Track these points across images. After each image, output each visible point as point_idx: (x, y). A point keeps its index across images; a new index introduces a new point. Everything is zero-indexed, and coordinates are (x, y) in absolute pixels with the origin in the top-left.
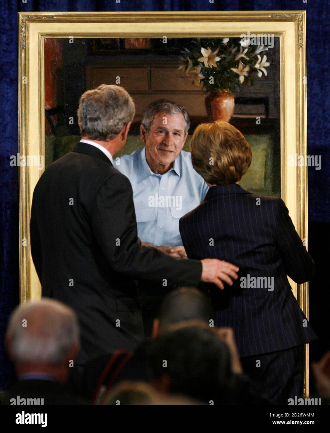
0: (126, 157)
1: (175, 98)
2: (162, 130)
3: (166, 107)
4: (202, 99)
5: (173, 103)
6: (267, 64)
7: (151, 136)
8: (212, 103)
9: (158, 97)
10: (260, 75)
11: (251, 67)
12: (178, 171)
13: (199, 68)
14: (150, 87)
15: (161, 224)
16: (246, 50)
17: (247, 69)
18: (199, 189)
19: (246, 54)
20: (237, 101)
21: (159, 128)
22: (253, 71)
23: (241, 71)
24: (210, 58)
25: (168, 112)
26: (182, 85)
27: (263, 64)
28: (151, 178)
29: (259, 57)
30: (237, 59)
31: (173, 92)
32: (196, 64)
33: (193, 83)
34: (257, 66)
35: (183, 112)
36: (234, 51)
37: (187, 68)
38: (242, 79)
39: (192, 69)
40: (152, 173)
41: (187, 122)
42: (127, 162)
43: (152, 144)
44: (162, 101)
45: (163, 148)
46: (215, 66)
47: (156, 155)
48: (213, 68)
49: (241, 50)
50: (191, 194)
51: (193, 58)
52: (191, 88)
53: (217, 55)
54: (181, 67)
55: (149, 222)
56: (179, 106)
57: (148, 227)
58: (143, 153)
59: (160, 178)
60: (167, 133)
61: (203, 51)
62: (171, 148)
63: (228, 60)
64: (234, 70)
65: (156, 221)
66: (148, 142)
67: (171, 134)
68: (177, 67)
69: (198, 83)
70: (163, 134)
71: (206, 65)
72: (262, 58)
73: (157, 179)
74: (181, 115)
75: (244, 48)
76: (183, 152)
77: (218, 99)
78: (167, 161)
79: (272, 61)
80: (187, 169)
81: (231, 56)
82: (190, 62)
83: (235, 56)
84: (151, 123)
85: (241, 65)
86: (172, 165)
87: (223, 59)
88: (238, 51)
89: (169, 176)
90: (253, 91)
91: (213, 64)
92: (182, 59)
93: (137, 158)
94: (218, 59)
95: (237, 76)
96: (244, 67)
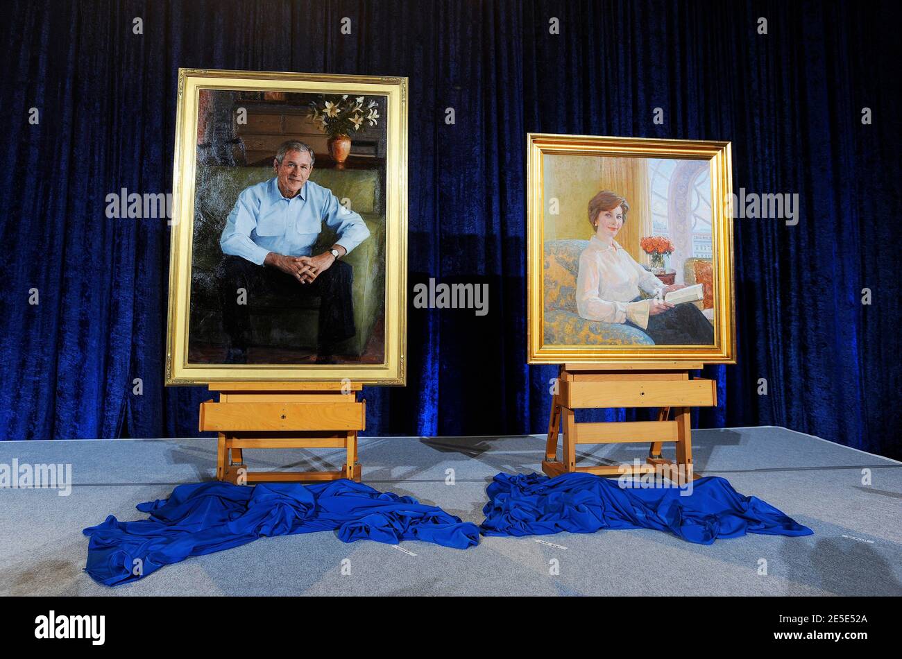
0: (262, 184)
1: (303, 139)
2: (292, 163)
3: (296, 146)
4: (326, 140)
5: (302, 143)
6: (378, 116)
7: (282, 168)
8: (333, 144)
9: (289, 138)
10: (372, 124)
11: (364, 118)
12: (304, 197)
13: (323, 117)
14: (283, 128)
15: (288, 238)
16: (361, 105)
17: (361, 119)
18: (321, 211)
19: (361, 108)
20: (353, 143)
21: (290, 162)
22: (366, 120)
23: (357, 121)
24: (332, 110)
25: (298, 149)
26: (310, 130)
27: (374, 116)
28: (281, 201)
29: (371, 110)
30: (353, 111)
31: (302, 135)
32: (321, 113)
33: (318, 128)
34: (369, 117)
35: (309, 150)
36: (351, 105)
37: (313, 116)
38: (357, 127)
39: (318, 117)
40: (283, 197)
41: (313, 158)
42: (263, 188)
43: (283, 175)
44: (293, 141)
45: (292, 177)
46: (336, 116)
47: (286, 183)
48: (335, 118)
49: (357, 104)
50: (314, 216)
51: (318, 109)
52: (316, 132)
53: (338, 108)
54: (309, 116)
55: (278, 236)
56: (306, 145)
57: (279, 239)
58: (276, 182)
59: (289, 201)
60: (296, 166)
61: (327, 104)
62: (299, 178)
63: (347, 111)
64: (351, 119)
65: (285, 236)
66: (280, 173)
67: (299, 167)
68: (306, 116)
69: (322, 128)
70: (293, 167)
71: (329, 115)
72: (373, 112)
73: (287, 203)
74: (307, 152)
75: (359, 104)
76: (308, 181)
77: (338, 141)
78: (295, 188)
79: (381, 114)
80: (311, 195)
81: (349, 109)
82: (317, 112)
83: (352, 109)
84: (283, 158)
85: (356, 116)
86: (299, 191)
87: (342, 111)
88: (355, 105)
89: (296, 200)
90: (365, 136)
91: (334, 115)
92: (311, 110)
93: (271, 185)
94: (338, 111)
95: (354, 124)
96: (359, 118)
